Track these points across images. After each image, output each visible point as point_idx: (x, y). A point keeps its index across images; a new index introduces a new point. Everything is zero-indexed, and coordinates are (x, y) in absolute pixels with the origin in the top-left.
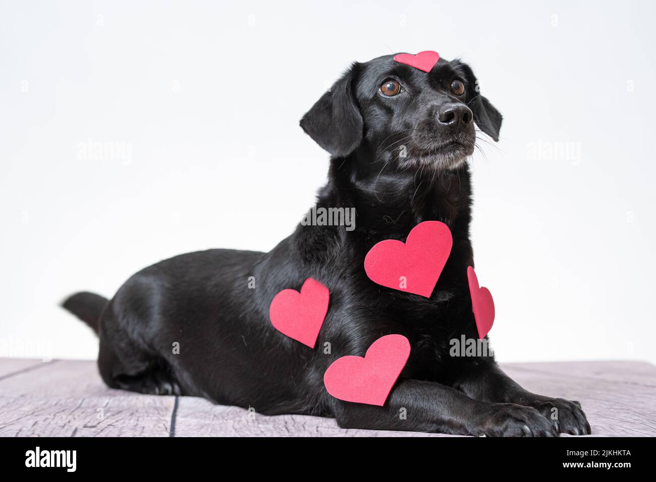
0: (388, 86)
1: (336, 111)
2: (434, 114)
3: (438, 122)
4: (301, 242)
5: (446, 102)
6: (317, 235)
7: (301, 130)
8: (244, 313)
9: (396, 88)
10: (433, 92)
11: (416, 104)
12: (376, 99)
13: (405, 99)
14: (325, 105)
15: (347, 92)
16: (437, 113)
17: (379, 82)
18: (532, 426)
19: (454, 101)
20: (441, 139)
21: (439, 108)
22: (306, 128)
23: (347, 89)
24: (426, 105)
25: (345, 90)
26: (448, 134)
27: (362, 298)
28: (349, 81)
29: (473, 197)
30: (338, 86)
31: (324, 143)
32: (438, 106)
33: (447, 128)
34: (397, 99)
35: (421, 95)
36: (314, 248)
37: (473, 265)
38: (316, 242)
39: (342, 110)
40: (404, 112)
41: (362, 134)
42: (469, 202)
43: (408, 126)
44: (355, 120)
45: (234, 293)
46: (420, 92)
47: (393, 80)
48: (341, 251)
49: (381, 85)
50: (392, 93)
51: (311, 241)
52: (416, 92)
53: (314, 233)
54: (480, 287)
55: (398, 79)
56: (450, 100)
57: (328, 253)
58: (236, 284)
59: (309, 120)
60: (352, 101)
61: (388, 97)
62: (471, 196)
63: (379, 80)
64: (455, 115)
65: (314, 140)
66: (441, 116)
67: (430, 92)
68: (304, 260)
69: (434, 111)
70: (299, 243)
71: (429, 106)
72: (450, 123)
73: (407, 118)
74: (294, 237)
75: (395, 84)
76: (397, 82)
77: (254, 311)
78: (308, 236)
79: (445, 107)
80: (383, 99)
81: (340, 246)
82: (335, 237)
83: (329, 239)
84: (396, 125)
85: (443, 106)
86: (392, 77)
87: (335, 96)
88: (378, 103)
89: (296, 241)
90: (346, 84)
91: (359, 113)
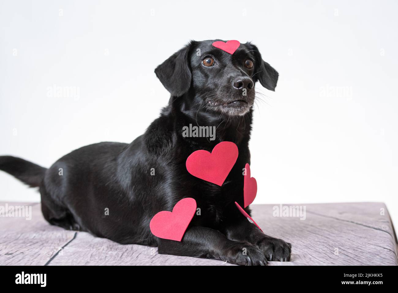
0: (207, 60)
1: (177, 68)
2: (231, 81)
3: (233, 87)
4: (147, 140)
5: (239, 75)
6: (158, 137)
7: (155, 75)
8: (109, 182)
9: (212, 62)
10: (233, 67)
11: (223, 73)
12: (200, 67)
13: (217, 69)
14: (171, 62)
15: (185, 58)
16: (233, 81)
17: (202, 58)
18: (252, 258)
19: (243, 75)
20: (234, 97)
21: (234, 78)
22: (158, 75)
23: (185, 56)
24: (227, 75)
25: (184, 56)
26: (238, 94)
27: (179, 179)
28: (187, 51)
29: (252, 126)
30: (181, 53)
31: (167, 86)
32: (234, 77)
33: (238, 91)
34: (212, 69)
35: (226, 69)
36: (155, 145)
37: (249, 163)
38: (157, 142)
39: (180, 68)
40: (215, 77)
41: (190, 85)
42: (250, 128)
43: (216, 85)
44: (187, 75)
45: (104, 171)
46: (225, 66)
47: (211, 57)
48: (171, 149)
49: (203, 60)
50: (209, 65)
51: (154, 140)
52: (224, 66)
53: (157, 135)
54: (251, 177)
55: (213, 58)
56: (241, 74)
57: (162, 150)
58: (106, 166)
59: (161, 70)
60: (187, 63)
61: (207, 67)
62: (251, 125)
63: (203, 56)
64: (243, 84)
65: (162, 82)
66: (235, 84)
67: (232, 67)
68: (148, 151)
69: (231, 80)
70: (146, 140)
71: (229, 76)
72: (240, 88)
73: (216, 81)
74: (144, 136)
75: (212, 60)
76: (213, 59)
77: (115, 182)
78: (153, 136)
79: (238, 78)
80: (203, 67)
81: (172, 146)
82: (169, 140)
83: (165, 141)
84: (210, 84)
85: (237, 77)
86: (210, 55)
87: (178, 59)
88: (200, 70)
89: (145, 139)
90: (185, 53)
91: (190, 72)
